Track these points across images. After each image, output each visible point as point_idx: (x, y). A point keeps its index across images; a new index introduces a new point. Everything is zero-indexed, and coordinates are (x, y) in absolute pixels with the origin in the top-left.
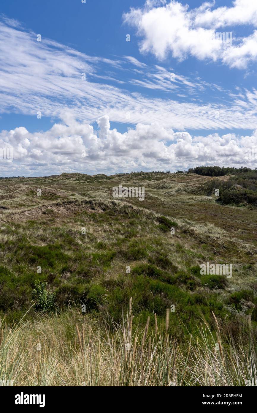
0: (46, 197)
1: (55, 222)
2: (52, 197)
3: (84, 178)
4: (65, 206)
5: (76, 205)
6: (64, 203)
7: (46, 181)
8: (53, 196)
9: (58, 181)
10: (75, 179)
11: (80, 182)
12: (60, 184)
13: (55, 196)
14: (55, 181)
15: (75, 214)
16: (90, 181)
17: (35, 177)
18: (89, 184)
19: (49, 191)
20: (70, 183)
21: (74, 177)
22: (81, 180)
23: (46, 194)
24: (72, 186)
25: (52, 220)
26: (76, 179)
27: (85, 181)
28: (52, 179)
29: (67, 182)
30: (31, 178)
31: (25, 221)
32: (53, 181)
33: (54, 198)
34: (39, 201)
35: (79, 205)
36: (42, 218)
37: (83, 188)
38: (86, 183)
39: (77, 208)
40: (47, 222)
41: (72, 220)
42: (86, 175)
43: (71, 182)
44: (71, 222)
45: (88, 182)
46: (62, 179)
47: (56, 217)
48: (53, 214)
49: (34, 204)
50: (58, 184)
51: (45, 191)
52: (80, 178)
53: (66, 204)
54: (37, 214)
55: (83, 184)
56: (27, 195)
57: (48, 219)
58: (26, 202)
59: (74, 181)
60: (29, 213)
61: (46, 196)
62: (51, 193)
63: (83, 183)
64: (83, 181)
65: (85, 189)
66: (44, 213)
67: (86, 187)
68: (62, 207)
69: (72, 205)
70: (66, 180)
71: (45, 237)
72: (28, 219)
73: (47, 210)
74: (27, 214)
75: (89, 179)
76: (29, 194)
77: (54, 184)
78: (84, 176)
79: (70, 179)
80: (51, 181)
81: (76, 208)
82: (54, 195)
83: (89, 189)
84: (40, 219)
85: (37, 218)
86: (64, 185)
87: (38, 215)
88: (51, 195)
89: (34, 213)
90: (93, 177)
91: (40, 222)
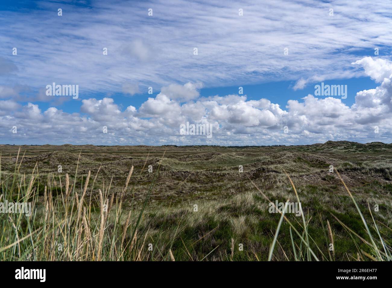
0: (314, 165)
1: (338, 190)
2: (321, 166)
3: (355, 147)
4: (348, 173)
5: (363, 173)
6: (346, 170)
7: (309, 149)
8: (321, 164)
9: (322, 149)
10: (343, 147)
11: (349, 151)
12: (325, 153)
13: (325, 164)
14: (319, 149)
15: (363, 183)
16: (362, 150)
17: (297, 146)
18: (362, 154)
19: (317, 159)
20: (337, 152)
21: (341, 146)
22: (350, 149)
23: (315, 162)
24: (340, 155)
25: (335, 188)
26: (345, 147)
27: (356, 149)
28: (315, 148)
29: (333, 151)
30: (293, 146)
31: (305, 186)
32: (317, 150)
33: (324, 167)
34: (309, 168)
35: (366, 173)
36: (324, 185)
37: (356, 157)
38: (358, 152)
39: (364, 177)
40: (329, 189)
41: (361, 190)
42: (357, 143)
43: (338, 150)
44: (360, 192)
45: (360, 151)
46: (327, 148)
47: (338, 185)
48: (335, 181)
49: (305, 170)
50: (323, 153)
51: (313, 159)
52: (349, 146)
53: (348, 171)
54: (316, 179)
55: (354, 153)
56: (295, 161)
57: (330, 186)
58: (296, 168)
59: (342, 149)
60: (307, 178)
61: (314, 163)
62: (320, 160)
63: (354, 151)
64: (354, 150)
65: (359, 159)
66: (324, 179)
67: (359, 157)
68: (345, 174)
69: (357, 172)
70: (332, 149)
71: (337, 203)
72: (308, 184)
73: (327, 176)
74: (306, 179)
75: (361, 148)
76: (297, 161)
77: (318, 153)
78: (353, 144)
79: (336, 147)
80: (314, 149)
81: (362, 176)
82: (323, 162)
83: (363, 159)
84: (321, 185)
85: (317, 183)
86: (330, 153)
87: (317, 181)
88: (319, 162)
89: (313, 178)
90: (366, 145)
91: (321, 188)
